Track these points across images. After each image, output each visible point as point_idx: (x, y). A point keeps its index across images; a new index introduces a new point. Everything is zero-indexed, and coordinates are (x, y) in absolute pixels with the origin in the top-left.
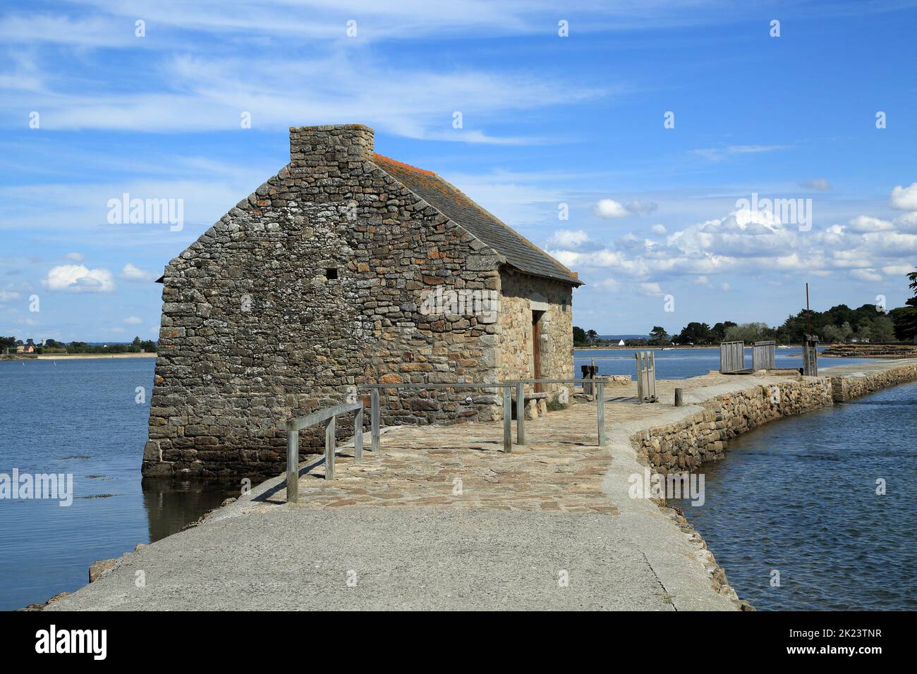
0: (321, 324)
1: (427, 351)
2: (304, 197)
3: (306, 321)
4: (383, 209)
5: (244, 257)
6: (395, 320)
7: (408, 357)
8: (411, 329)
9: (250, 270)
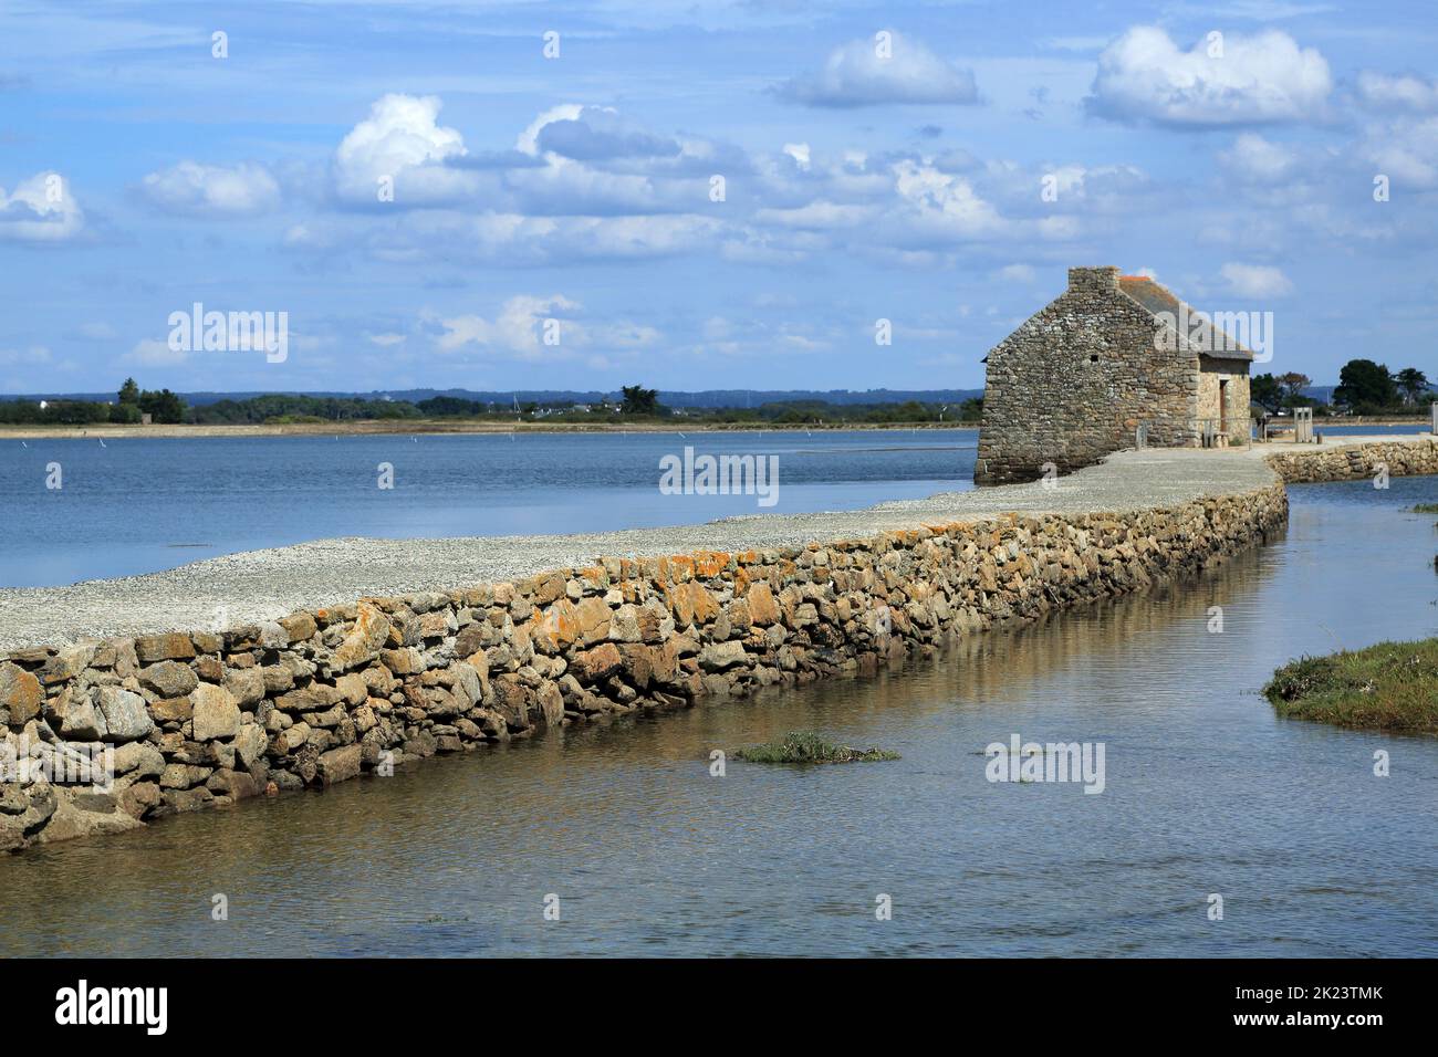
0: (1087, 389)
1: (1154, 405)
2: (1077, 311)
3: (1078, 387)
4: (1128, 320)
5: (1038, 348)
6: (1134, 386)
7: (1142, 409)
8: (1144, 392)
9: (1042, 355)
